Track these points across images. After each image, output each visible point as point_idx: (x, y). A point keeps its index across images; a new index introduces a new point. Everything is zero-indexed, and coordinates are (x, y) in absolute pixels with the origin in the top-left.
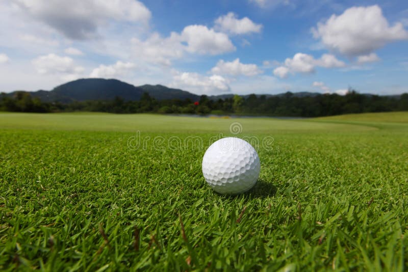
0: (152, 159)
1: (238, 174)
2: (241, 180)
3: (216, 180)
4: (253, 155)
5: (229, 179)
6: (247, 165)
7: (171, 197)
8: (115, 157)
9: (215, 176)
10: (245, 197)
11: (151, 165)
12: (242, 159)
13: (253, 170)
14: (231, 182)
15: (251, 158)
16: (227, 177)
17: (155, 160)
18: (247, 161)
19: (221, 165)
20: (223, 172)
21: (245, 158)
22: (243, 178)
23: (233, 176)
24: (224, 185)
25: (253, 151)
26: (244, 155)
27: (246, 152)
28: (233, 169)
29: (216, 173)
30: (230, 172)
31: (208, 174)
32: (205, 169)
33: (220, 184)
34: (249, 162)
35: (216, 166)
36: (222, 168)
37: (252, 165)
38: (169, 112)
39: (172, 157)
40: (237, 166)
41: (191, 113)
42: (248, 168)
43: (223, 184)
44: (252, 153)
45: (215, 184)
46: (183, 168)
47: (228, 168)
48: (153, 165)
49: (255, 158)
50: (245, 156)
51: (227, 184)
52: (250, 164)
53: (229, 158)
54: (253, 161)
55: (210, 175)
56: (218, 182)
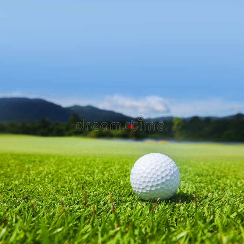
0: (86, 176)
1: (159, 182)
2: (161, 188)
3: (141, 187)
4: (173, 167)
5: (152, 186)
6: (167, 175)
7: (104, 201)
8: (51, 174)
9: (140, 184)
10: (165, 202)
11: (85, 181)
12: (163, 170)
13: (173, 180)
14: (153, 189)
15: (171, 170)
16: (150, 185)
17: (89, 177)
18: (168, 172)
19: (145, 175)
20: (147, 180)
21: (166, 170)
22: (164, 186)
23: (155, 184)
24: (148, 192)
25: (173, 164)
26: (164, 167)
27: (167, 165)
28: (155, 178)
29: (141, 181)
30: (152, 180)
31: (135, 182)
32: (132, 179)
33: (144, 191)
34: (169, 173)
35: (141, 175)
36: (146, 177)
37: (172, 175)
38: (101, 135)
39: (104, 175)
40: (158, 176)
41: (125, 136)
42: (168, 178)
43: (147, 190)
44: (172, 166)
45: (140, 191)
46: (114, 182)
47: (151, 178)
48: (86, 181)
49: (175, 170)
50: (166, 168)
51: (150, 190)
52: (170, 174)
53: (152, 169)
54: (172, 172)
55: (136, 183)
56: (143, 189)
